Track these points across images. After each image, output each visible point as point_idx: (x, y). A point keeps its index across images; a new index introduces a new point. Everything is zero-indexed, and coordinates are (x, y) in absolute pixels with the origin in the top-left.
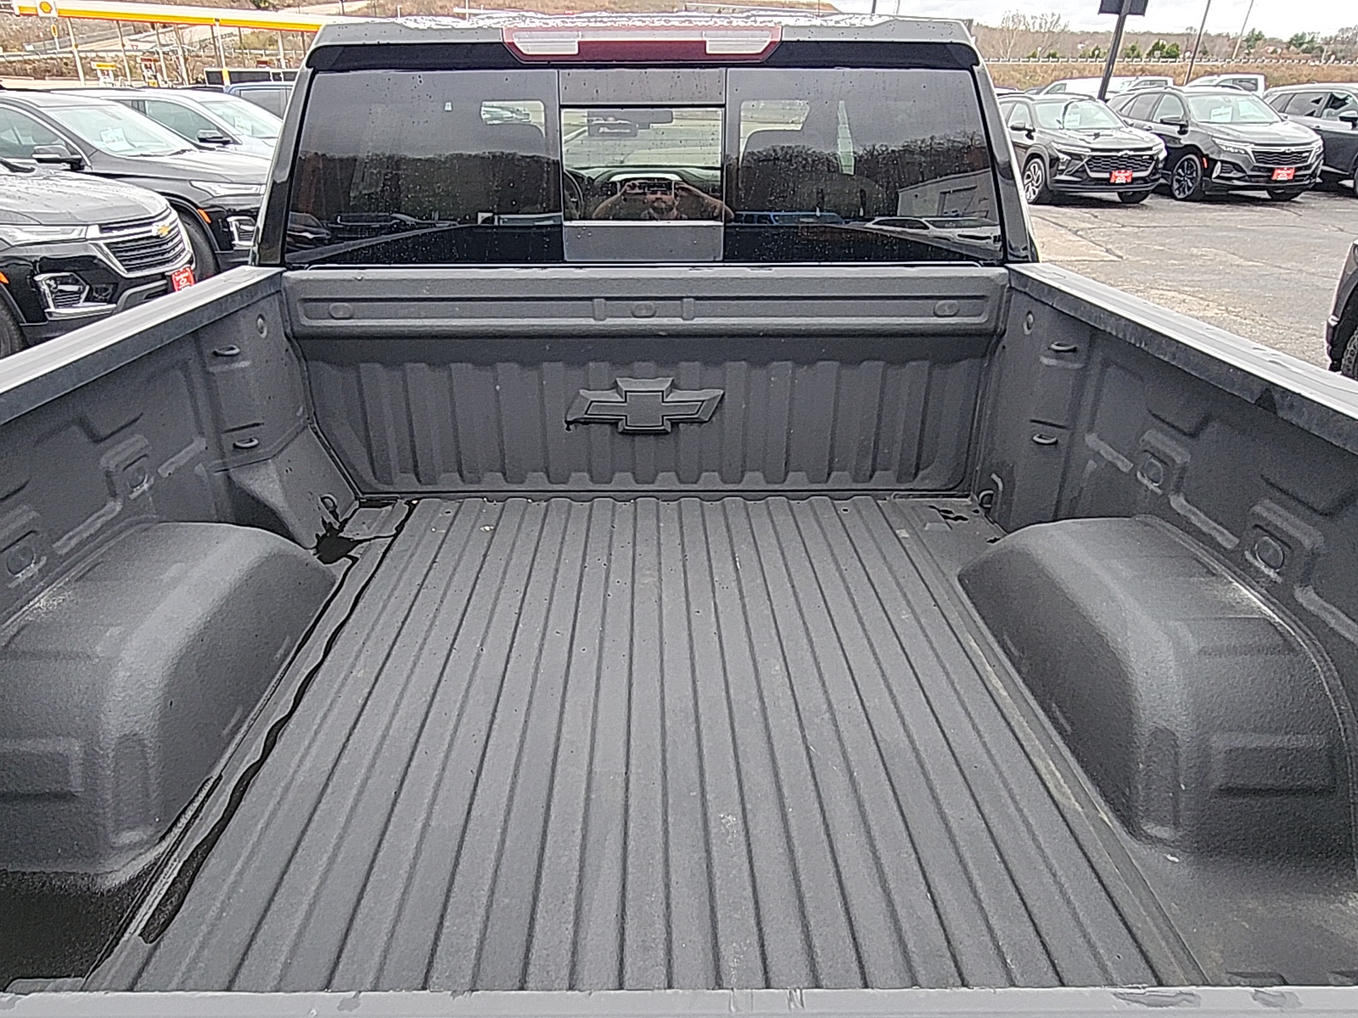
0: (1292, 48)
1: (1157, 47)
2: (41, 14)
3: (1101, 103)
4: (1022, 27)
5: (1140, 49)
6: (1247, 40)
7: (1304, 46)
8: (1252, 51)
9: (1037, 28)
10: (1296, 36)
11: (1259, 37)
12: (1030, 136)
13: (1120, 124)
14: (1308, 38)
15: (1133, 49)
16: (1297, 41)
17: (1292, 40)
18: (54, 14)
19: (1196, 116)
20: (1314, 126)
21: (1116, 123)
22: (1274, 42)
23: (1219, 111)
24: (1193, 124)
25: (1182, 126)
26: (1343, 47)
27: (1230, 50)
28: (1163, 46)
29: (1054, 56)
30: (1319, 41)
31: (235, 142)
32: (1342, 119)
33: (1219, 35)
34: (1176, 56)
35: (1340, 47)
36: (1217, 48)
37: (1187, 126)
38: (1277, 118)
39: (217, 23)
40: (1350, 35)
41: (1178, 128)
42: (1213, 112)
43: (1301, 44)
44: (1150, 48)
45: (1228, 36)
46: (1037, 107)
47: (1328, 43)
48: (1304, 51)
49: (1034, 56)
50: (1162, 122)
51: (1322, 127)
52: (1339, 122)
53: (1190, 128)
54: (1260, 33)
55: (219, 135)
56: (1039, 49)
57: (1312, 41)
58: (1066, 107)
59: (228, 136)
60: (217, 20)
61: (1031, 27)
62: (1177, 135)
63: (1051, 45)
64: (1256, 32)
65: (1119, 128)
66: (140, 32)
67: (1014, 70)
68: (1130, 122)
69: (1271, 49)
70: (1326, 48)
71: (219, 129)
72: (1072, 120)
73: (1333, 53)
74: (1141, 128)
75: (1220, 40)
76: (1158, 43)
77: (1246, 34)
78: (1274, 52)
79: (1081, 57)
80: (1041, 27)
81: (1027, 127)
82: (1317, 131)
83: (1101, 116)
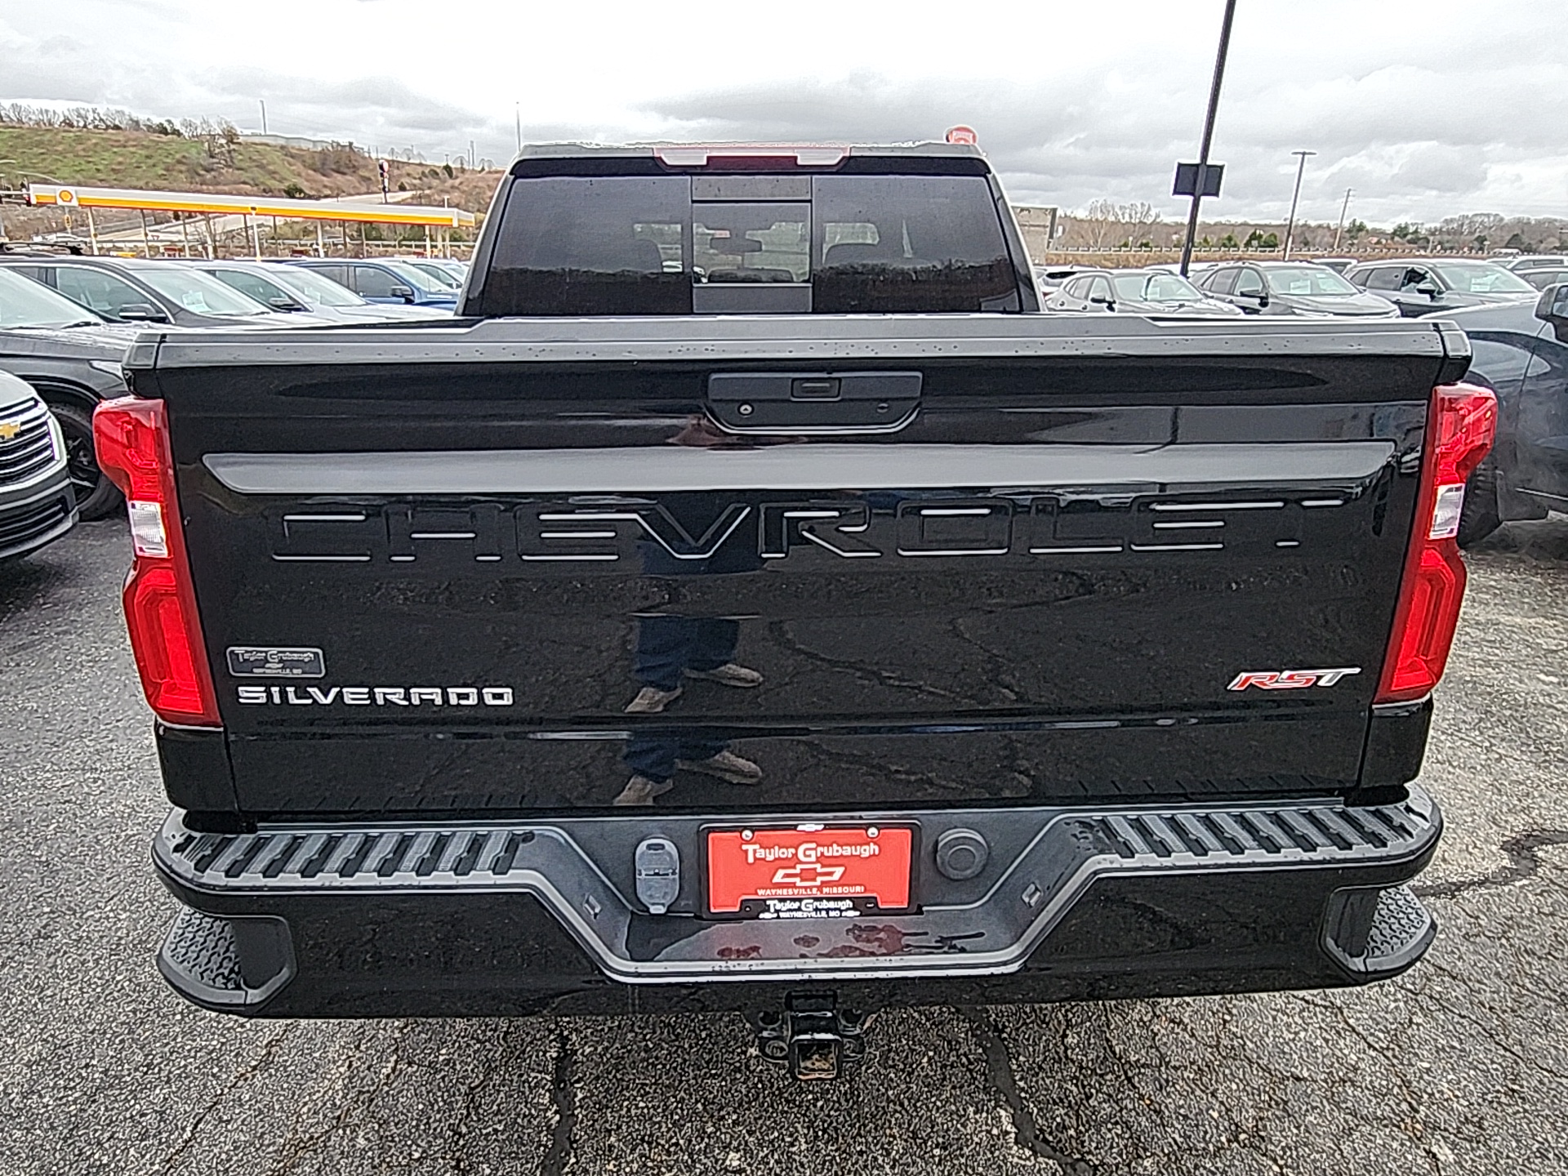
0: (1397, 239)
1: (1253, 237)
2: (60, 202)
3: (1182, 278)
4: (1111, 218)
5: (1236, 240)
6: (1349, 231)
7: (1409, 237)
8: (1356, 241)
9: (1127, 219)
10: (1399, 227)
11: (1361, 228)
12: (1111, 308)
13: (1200, 296)
14: (1412, 229)
15: (1230, 239)
16: (1401, 232)
17: (1395, 231)
18: (75, 203)
19: (1275, 289)
20: (1394, 299)
21: (1195, 295)
22: (1376, 232)
23: (1299, 284)
24: (1273, 296)
25: (1262, 298)
26: (1450, 238)
27: (1331, 240)
28: (1260, 236)
29: (1146, 245)
30: (1423, 232)
31: (306, 310)
32: (1421, 291)
33: (1320, 226)
34: (1275, 246)
35: (1446, 237)
36: (1318, 240)
37: (1267, 298)
38: (1355, 291)
39: (254, 212)
40: (1455, 225)
41: (1258, 301)
42: (1292, 285)
43: (1405, 235)
44: (1247, 238)
45: (1328, 227)
46: (1116, 280)
47: (1433, 234)
48: (1409, 242)
49: (1126, 245)
50: (1243, 294)
51: (1402, 300)
52: (1417, 294)
53: (1270, 300)
54: (1361, 223)
55: (291, 302)
56: (1131, 239)
57: (1416, 232)
58: (1149, 280)
59: (299, 303)
60: (253, 209)
61: (1120, 217)
62: (1259, 307)
63: (1143, 235)
64: (1358, 223)
65: (1200, 300)
66: (162, 223)
67: (1105, 260)
68: (1210, 294)
69: (1375, 240)
70: (1431, 238)
71: (290, 297)
72: (1153, 292)
73: (1440, 243)
74: (1223, 300)
75: (1320, 231)
76: (1255, 233)
77: (1347, 224)
78: (1379, 242)
79: (1175, 246)
80: (1131, 217)
81: (1108, 299)
82: (1397, 302)
83: (1183, 291)
